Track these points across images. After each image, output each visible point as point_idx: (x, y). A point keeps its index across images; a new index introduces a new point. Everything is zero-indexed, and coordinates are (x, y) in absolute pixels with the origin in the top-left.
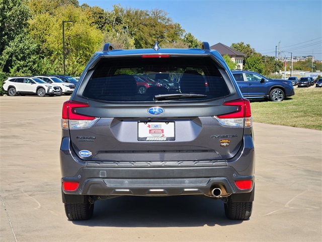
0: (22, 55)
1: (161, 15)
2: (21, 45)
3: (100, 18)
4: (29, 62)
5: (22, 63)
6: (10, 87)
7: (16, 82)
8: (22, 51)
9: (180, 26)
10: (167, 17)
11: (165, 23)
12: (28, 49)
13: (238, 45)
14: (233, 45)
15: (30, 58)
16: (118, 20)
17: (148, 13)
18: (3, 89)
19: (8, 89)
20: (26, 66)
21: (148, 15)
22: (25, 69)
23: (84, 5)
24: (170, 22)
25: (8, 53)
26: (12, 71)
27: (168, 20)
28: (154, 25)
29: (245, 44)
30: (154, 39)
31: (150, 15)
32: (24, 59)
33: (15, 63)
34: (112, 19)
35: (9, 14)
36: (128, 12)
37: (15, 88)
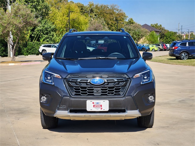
0: (46, 32)
1: (115, 7)
2: (46, 26)
3: (81, 9)
4: (50, 35)
5: (46, 36)
6: (43, 50)
7: (46, 47)
8: (46, 29)
9: (125, 14)
10: (119, 8)
11: (119, 12)
12: (50, 28)
13: (154, 25)
14: (151, 25)
15: (50, 33)
16: (92, 11)
17: (108, 7)
18: (39, 51)
19: (42, 51)
20: (48, 38)
21: (108, 8)
22: (47, 39)
23: (71, 2)
24: (121, 12)
25: (38, 31)
26: (41, 41)
27: (120, 10)
28: (112, 13)
29: (159, 25)
30: (112, 22)
31: (110, 8)
32: (47, 34)
33: (42, 36)
34: (88, 10)
35: (39, 8)
36: (97, 6)
37: (46, 51)
